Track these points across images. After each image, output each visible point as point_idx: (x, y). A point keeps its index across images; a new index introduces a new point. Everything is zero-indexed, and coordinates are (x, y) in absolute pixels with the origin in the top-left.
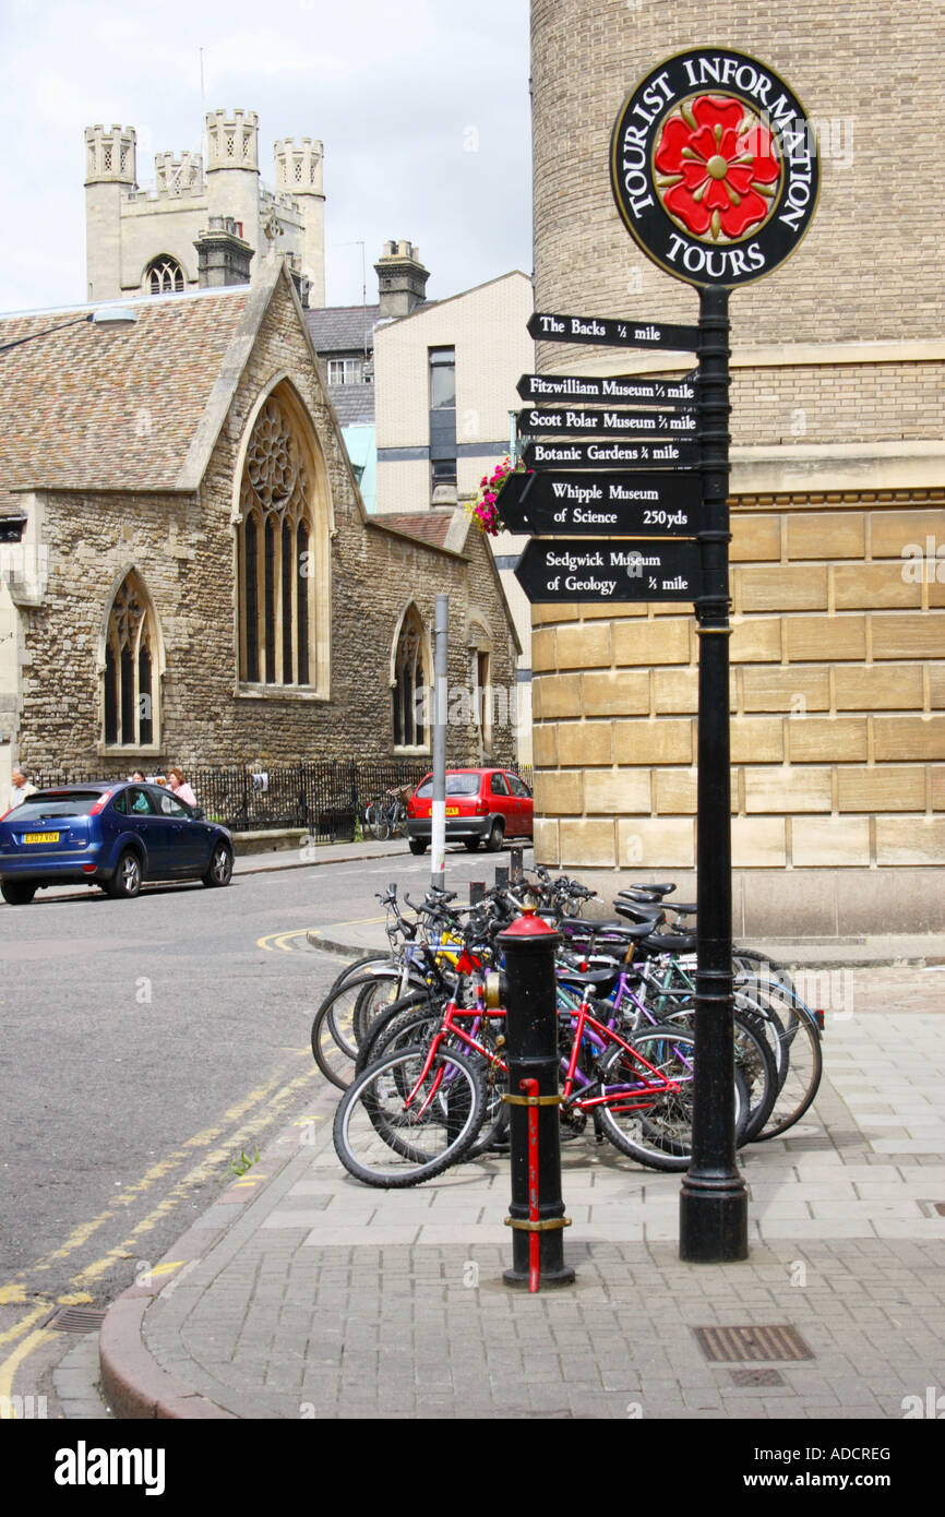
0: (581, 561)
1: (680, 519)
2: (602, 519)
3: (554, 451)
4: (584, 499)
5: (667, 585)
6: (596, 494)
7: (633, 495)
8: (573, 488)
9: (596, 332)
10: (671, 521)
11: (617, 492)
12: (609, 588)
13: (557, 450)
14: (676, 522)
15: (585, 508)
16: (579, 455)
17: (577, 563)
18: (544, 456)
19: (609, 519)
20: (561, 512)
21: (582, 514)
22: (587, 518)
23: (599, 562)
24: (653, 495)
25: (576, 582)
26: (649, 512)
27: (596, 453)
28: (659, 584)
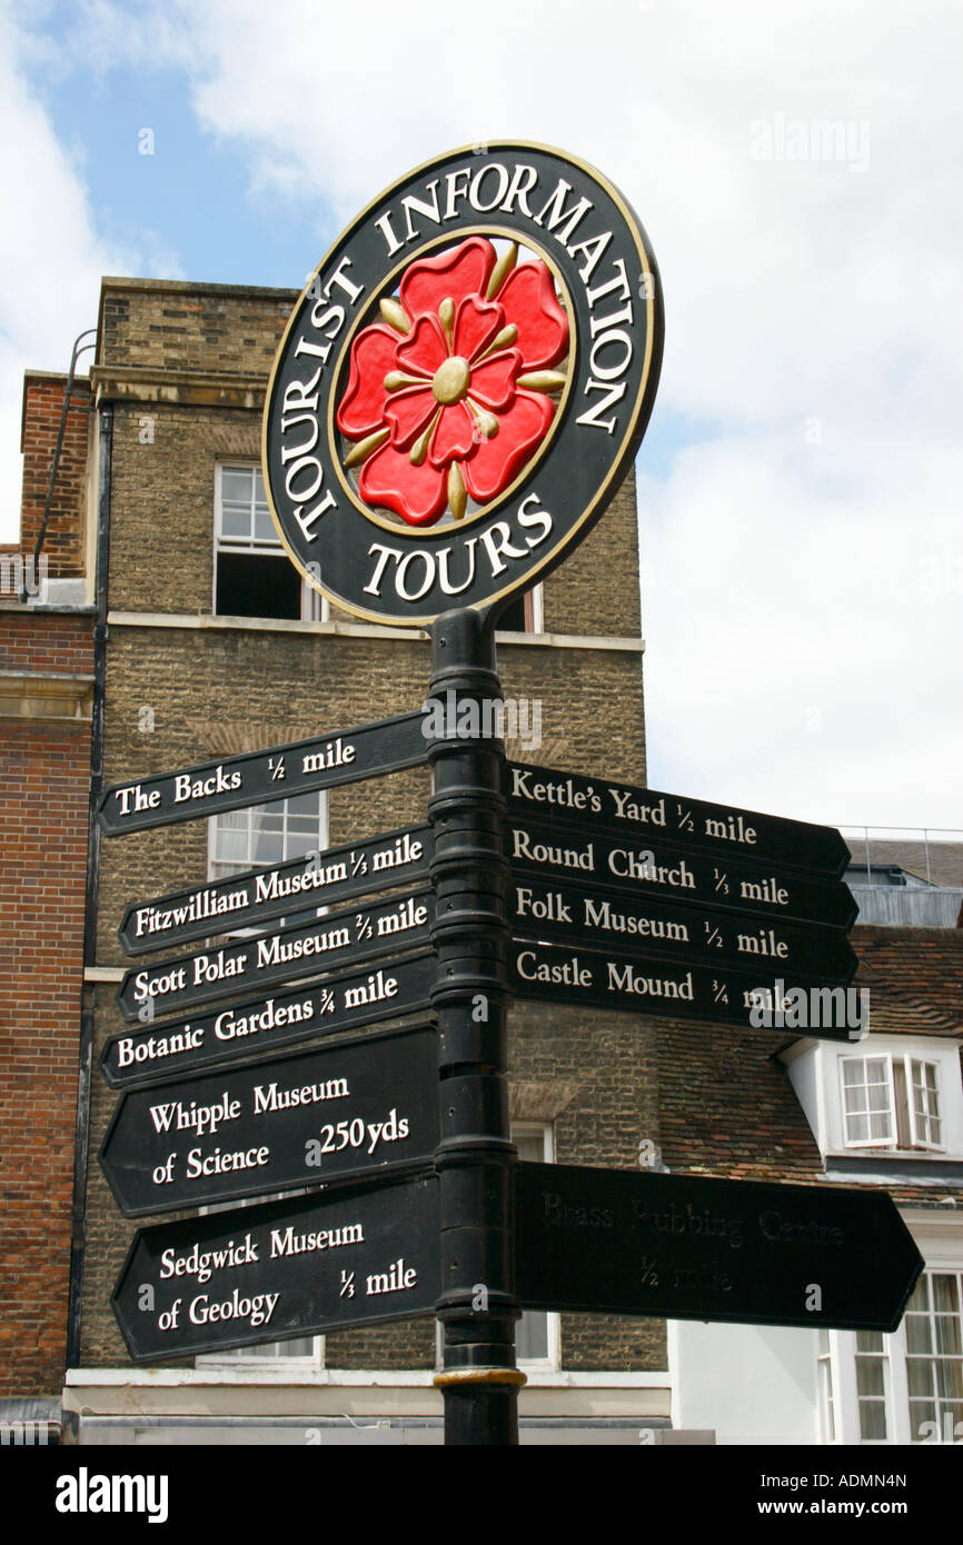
0: (219, 1260)
1: (396, 1128)
2: (241, 1160)
3: (152, 1042)
4: (206, 1127)
5: (376, 1284)
6: (228, 1110)
7: (298, 1097)
8: (186, 1108)
9: (222, 785)
10: (374, 1136)
11: (268, 1098)
12: (264, 1309)
13: (157, 1039)
14: (386, 1137)
15: (208, 1144)
16: (198, 1038)
17: (211, 1265)
18: (134, 1055)
19: (253, 1157)
20: (165, 1165)
21: (201, 1159)
22: (211, 1165)
23: (251, 1255)
24: (337, 1087)
25: (209, 1304)
26: (330, 1128)
27: (231, 1026)
28: (360, 1284)
